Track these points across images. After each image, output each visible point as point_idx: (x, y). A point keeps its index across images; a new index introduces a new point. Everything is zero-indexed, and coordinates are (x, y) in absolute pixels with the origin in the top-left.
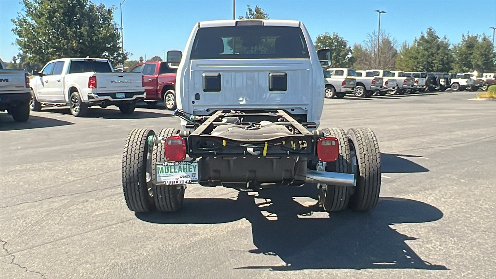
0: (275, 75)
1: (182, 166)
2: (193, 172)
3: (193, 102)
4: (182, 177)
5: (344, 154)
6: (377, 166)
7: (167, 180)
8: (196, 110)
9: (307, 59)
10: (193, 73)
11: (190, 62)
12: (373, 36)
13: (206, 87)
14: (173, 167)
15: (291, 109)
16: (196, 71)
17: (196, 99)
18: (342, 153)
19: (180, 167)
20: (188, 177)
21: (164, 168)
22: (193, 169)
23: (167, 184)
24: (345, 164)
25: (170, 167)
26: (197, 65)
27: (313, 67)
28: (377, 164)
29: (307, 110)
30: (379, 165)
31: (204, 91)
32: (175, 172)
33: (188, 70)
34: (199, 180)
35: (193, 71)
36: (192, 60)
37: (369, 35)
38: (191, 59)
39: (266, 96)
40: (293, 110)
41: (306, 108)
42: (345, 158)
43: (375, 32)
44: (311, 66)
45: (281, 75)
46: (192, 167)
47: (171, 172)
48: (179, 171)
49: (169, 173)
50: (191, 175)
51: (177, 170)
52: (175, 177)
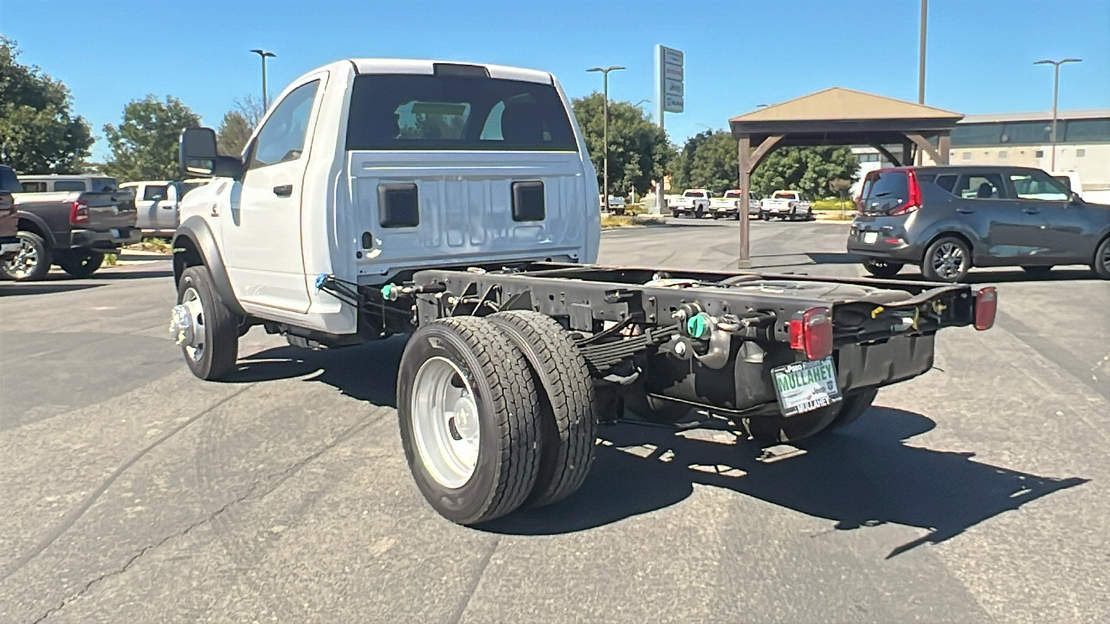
0: (522, 187)
1: (812, 372)
2: (828, 379)
4: (817, 391)
7: (800, 403)
8: (363, 274)
9: (574, 152)
10: (356, 182)
11: (346, 157)
12: (246, 106)
13: (387, 217)
14: (799, 374)
15: (545, 259)
16: (362, 178)
17: (364, 247)
19: (809, 372)
20: (823, 390)
21: (787, 378)
22: (826, 375)
23: (801, 411)
25: (796, 376)
26: (366, 164)
27: (585, 169)
29: (577, 259)
31: (384, 226)
32: (805, 384)
33: (344, 175)
34: (840, 394)
35: (354, 177)
36: (350, 152)
37: (238, 103)
38: (347, 149)
39: (507, 233)
40: (549, 260)
41: (575, 255)
43: (249, 98)
44: (581, 167)
45: (533, 187)
46: (825, 370)
47: (799, 385)
48: (810, 380)
49: (797, 388)
50: (826, 386)
51: (806, 380)
52: (806, 395)
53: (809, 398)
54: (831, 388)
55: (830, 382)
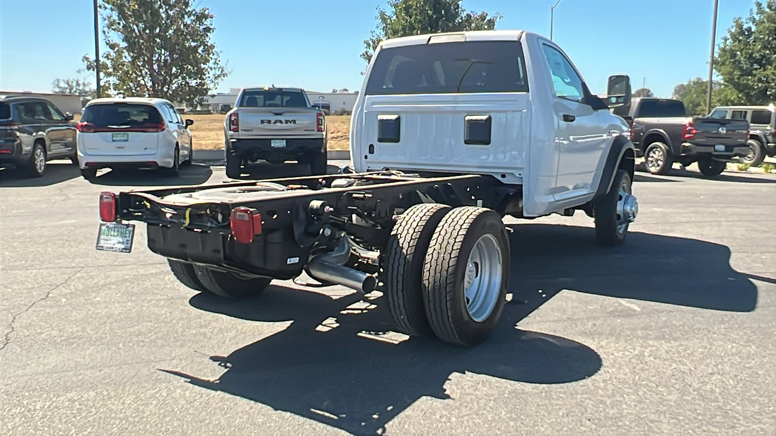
0: (472, 120)
2: (128, 238)
3: (366, 157)
4: (119, 243)
5: (406, 246)
6: (447, 271)
8: (370, 169)
9: (525, 93)
10: (367, 114)
11: (365, 99)
15: (501, 174)
16: (370, 111)
17: (370, 153)
18: (403, 244)
19: (118, 231)
20: (123, 243)
21: (106, 229)
22: (127, 235)
24: (402, 261)
25: (111, 230)
26: (373, 103)
27: (533, 107)
28: (449, 267)
29: (522, 178)
30: (450, 270)
31: (379, 140)
32: (114, 236)
35: (367, 111)
36: (367, 96)
38: (365, 95)
40: (503, 176)
41: (520, 174)
42: (404, 251)
44: (529, 104)
45: (481, 120)
46: (127, 232)
47: (111, 236)
48: (118, 235)
49: (109, 237)
50: (125, 241)
51: (116, 234)
52: (113, 242)
53: (114, 245)
54: (127, 244)
55: (128, 240)
